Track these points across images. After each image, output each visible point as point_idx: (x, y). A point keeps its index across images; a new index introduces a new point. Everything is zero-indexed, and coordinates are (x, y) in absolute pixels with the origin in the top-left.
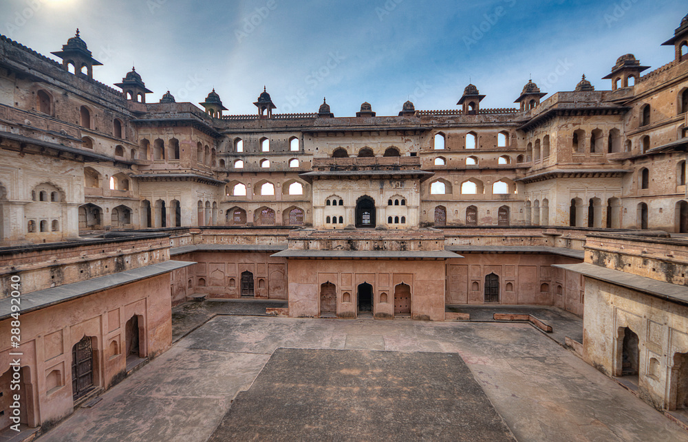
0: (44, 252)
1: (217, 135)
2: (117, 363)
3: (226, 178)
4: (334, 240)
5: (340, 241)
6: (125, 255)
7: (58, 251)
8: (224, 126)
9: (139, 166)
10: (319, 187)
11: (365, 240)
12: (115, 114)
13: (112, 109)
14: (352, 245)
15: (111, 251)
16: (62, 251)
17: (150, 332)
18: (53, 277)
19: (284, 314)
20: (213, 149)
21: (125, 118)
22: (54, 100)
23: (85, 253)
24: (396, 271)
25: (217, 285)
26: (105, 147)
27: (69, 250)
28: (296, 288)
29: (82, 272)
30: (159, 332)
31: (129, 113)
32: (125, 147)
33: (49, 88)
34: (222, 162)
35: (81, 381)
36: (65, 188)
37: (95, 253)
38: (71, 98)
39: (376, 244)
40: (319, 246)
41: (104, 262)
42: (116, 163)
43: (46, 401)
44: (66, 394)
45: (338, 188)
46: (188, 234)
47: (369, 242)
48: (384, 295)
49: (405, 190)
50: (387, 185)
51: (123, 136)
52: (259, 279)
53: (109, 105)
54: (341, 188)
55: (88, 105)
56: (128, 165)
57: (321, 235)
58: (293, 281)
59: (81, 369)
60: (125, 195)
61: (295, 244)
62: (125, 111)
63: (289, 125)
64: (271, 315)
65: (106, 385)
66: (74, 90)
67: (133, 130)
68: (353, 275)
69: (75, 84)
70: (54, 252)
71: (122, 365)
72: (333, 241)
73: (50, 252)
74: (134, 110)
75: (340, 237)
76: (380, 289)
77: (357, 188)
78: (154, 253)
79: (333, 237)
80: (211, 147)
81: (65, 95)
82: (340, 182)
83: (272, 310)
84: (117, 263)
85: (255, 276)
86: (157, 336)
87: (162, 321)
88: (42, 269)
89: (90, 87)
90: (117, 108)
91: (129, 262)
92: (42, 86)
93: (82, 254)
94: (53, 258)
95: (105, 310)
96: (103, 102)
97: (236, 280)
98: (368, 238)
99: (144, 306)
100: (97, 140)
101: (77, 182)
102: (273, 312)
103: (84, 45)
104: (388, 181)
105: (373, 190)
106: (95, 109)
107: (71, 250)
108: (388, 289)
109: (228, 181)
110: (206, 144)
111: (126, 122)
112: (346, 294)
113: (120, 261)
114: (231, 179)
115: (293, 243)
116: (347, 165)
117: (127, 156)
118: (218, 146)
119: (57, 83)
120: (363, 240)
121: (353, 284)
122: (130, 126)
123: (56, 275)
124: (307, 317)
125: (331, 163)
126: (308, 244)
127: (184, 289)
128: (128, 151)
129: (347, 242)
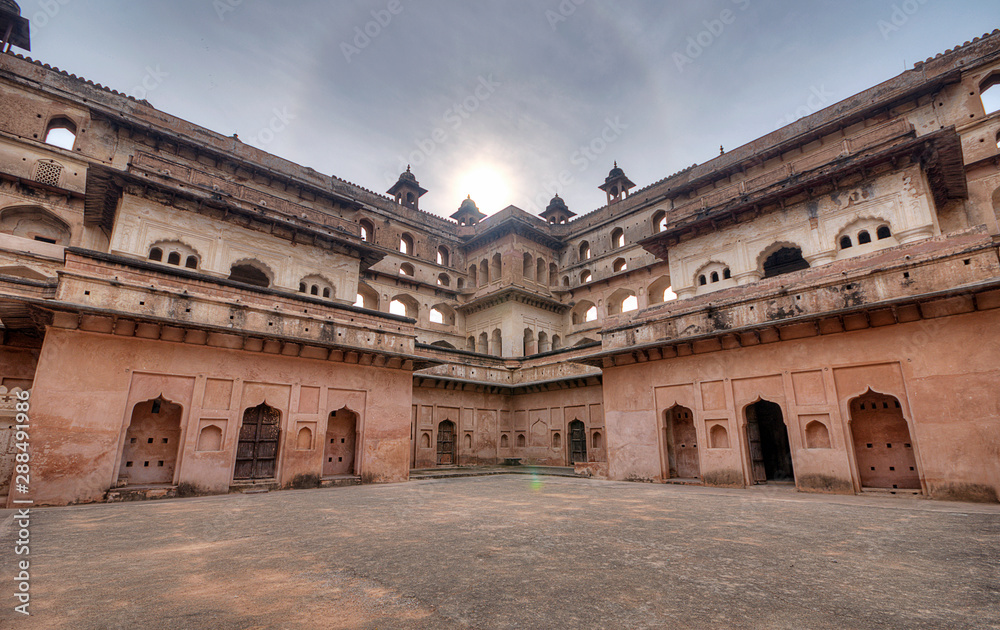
0: (226, 288)
1: (557, 246)
2: (306, 458)
3: (571, 301)
4: (680, 316)
5: (691, 318)
6: (338, 325)
7: (244, 292)
8: (567, 231)
9: (466, 296)
10: (680, 255)
11: (746, 302)
12: (440, 240)
13: (436, 235)
14: (717, 321)
15: (317, 314)
16: (249, 293)
17: (368, 442)
18: (232, 318)
19: (601, 474)
20: (552, 266)
21: (452, 245)
22: (376, 227)
23: (280, 305)
24: (841, 361)
25: (539, 445)
26: (426, 274)
27: (258, 295)
28: (618, 421)
29: (271, 324)
30: (385, 448)
31: (457, 239)
32: (450, 275)
33: (371, 217)
34: (566, 280)
35: (260, 464)
36: (336, 282)
37: (293, 309)
38: (393, 225)
39: (774, 306)
40: (652, 335)
41: (304, 323)
42: (437, 291)
43: (193, 457)
44: (222, 462)
45: (715, 246)
46: (503, 368)
47: (755, 305)
48: (814, 427)
49: (878, 201)
50: (825, 207)
51: (450, 265)
52: (593, 432)
53: (434, 231)
54: (721, 244)
55: (411, 231)
56: (451, 294)
57: (655, 314)
58: (614, 408)
59: (261, 448)
60: (448, 329)
61: (613, 340)
62: (452, 238)
63: (649, 198)
64: (582, 476)
65: (284, 482)
66: (397, 218)
67: (461, 256)
68: (728, 385)
69: (399, 212)
70: (239, 291)
71: (316, 467)
72: (678, 321)
73: (233, 290)
74: (460, 235)
75: (690, 310)
76: (802, 410)
77: (754, 234)
78: (386, 337)
79: (676, 313)
80: (547, 261)
81: (387, 222)
82: (718, 234)
83: (583, 466)
84: (324, 330)
85: (588, 426)
86: (381, 453)
87: (392, 435)
88: (220, 303)
89: (415, 214)
90: (443, 235)
91: (343, 336)
92: (365, 215)
93: (275, 305)
94: (237, 297)
95: (298, 381)
96: (428, 229)
97: (562, 435)
98: (751, 296)
99: (363, 402)
100: (417, 266)
101: (350, 278)
102: (585, 470)
103: (413, 177)
104: (828, 198)
105: (793, 227)
106: (417, 235)
107: (261, 296)
108: (823, 410)
109: (573, 304)
110: (539, 256)
111: (453, 249)
112: (717, 430)
113: (328, 329)
114: (577, 299)
115: (609, 336)
116: (728, 200)
117: (453, 286)
118: (560, 260)
119: (381, 212)
120: (740, 303)
121: (730, 405)
122: (457, 253)
123: (236, 316)
124: (641, 480)
125: (698, 208)
126: (633, 335)
127: (492, 445)
128: (454, 280)
129: (706, 315)
